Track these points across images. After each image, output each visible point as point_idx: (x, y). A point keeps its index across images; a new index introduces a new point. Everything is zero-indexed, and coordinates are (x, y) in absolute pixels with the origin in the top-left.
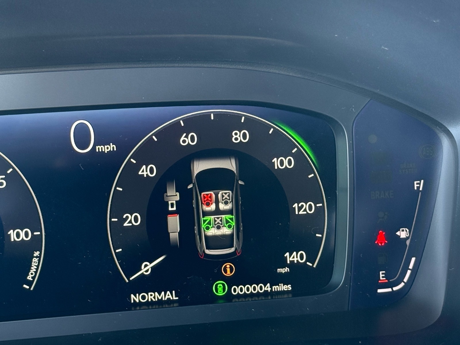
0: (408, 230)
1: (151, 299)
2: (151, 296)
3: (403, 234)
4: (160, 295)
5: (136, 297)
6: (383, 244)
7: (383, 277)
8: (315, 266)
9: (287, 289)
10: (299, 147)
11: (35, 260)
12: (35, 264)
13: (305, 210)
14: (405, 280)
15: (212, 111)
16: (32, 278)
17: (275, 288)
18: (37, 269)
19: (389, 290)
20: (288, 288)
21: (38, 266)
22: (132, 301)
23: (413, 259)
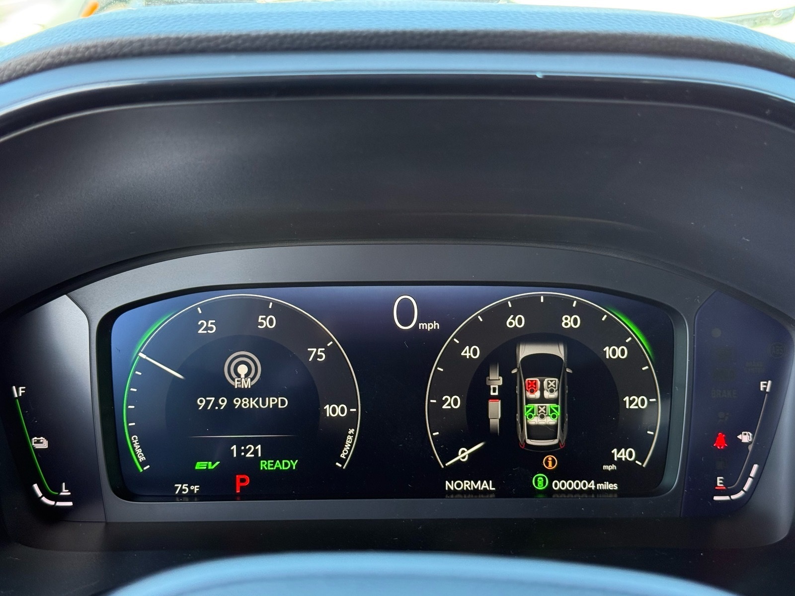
0: (751, 434)
1: (467, 487)
2: (467, 485)
3: (745, 438)
4: (476, 485)
5: (451, 484)
6: (722, 448)
7: (721, 483)
8: (644, 466)
9: (612, 489)
10: (634, 336)
11: (350, 438)
12: (349, 442)
13: (637, 405)
14: (746, 488)
15: (542, 294)
16: (345, 456)
17: (600, 486)
18: (351, 448)
19: (727, 498)
20: (614, 487)
21: (352, 444)
22: (447, 489)
23: (755, 467)
